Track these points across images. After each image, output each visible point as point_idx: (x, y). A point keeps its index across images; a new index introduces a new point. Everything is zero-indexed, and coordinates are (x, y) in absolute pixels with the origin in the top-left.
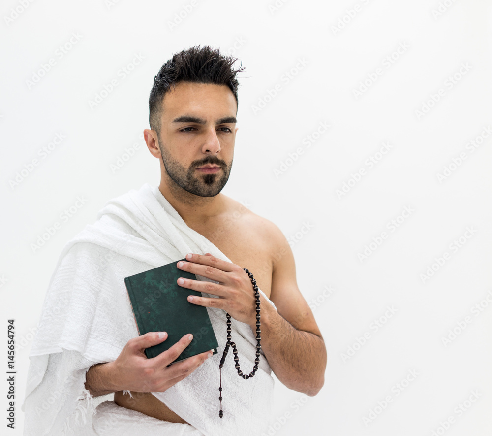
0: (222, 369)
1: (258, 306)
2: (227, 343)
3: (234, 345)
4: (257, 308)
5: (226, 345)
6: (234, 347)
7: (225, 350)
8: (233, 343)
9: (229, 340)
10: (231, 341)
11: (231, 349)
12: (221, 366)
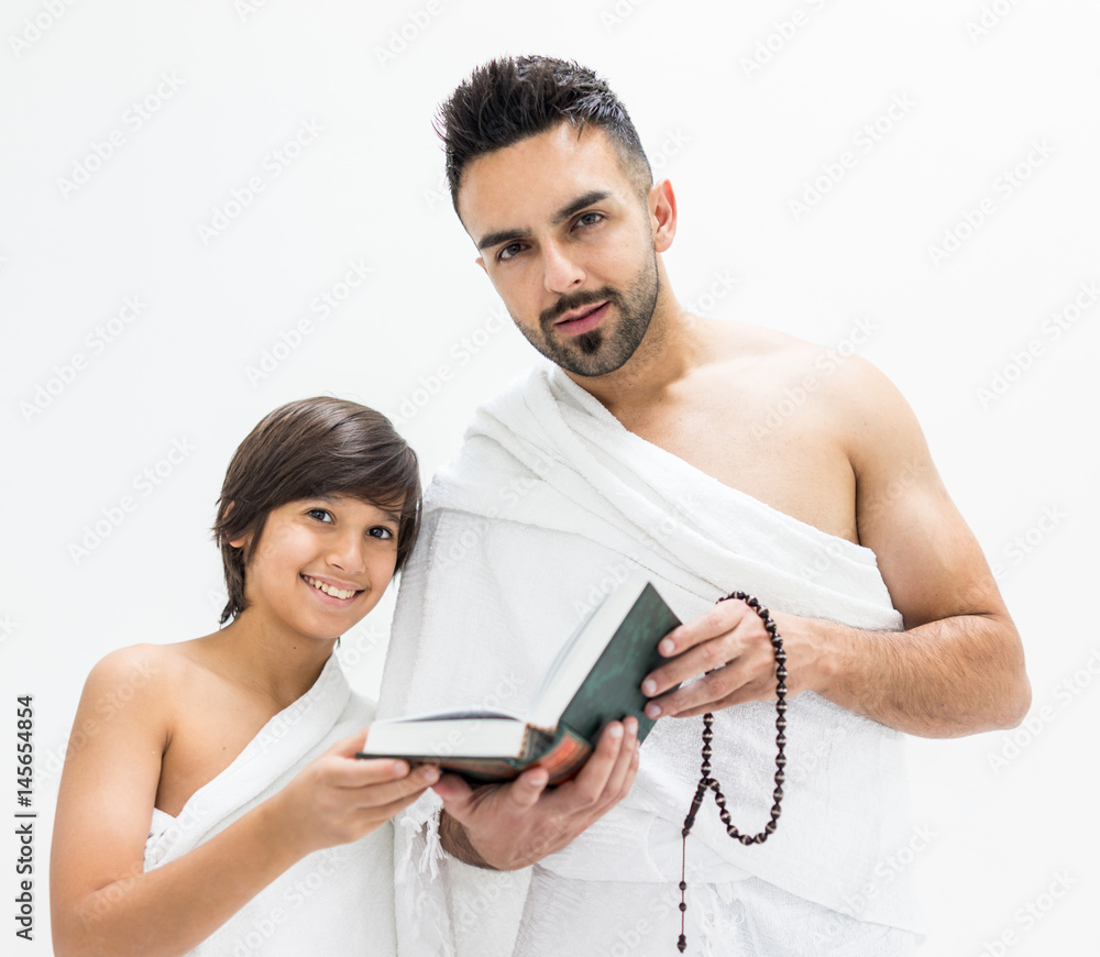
0: (687, 838)
1: (781, 665)
2: (701, 781)
3: (714, 784)
4: (779, 670)
5: (699, 787)
6: (716, 789)
7: (695, 798)
8: (712, 780)
9: (706, 773)
10: (709, 777)
11: (709, 795)
12: (685, 833)
